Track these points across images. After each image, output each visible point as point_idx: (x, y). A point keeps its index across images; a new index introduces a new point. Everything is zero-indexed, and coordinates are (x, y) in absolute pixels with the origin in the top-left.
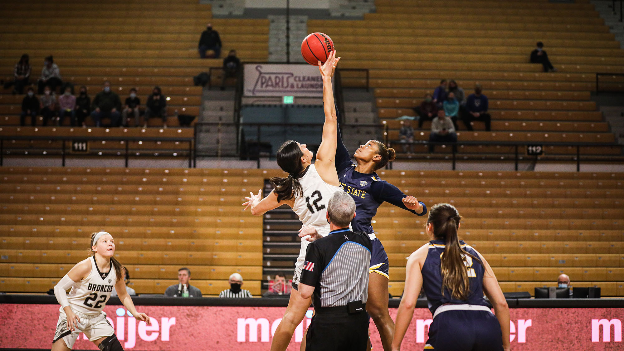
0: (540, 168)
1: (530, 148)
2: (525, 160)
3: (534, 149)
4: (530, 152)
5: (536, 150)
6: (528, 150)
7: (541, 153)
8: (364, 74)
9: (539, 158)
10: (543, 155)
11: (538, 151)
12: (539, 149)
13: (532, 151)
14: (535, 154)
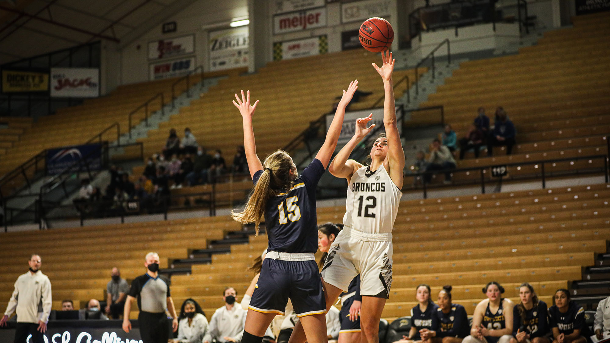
0: (506, 189)
1: (495, 170)
2: (491, 183)
3: (499, 170)
4: (495, 173)
5: (501, 171)
6: (493, 173)
7: (505, 173)
8: (438, 111)
9: (504, 177)
10: (507, 176)
11: (503, 172)
12: (503, 169)
13: (497, 172)
14: (500, 175)
